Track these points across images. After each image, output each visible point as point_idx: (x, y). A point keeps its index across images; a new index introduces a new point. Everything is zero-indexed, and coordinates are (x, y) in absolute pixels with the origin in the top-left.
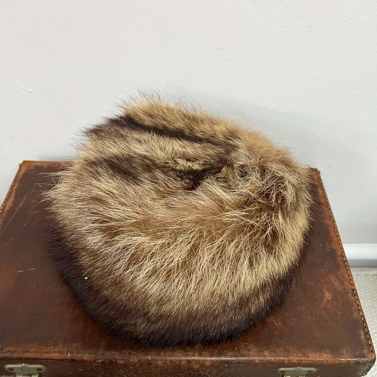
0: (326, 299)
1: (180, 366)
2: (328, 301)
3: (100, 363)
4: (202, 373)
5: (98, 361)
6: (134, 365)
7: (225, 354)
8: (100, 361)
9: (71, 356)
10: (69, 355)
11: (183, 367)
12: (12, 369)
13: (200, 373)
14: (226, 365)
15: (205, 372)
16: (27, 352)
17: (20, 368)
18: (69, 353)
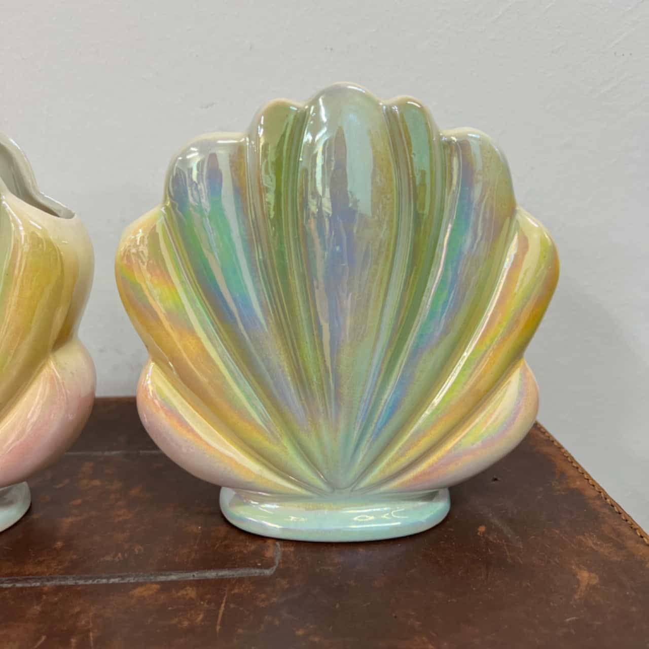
2: (592, 588)
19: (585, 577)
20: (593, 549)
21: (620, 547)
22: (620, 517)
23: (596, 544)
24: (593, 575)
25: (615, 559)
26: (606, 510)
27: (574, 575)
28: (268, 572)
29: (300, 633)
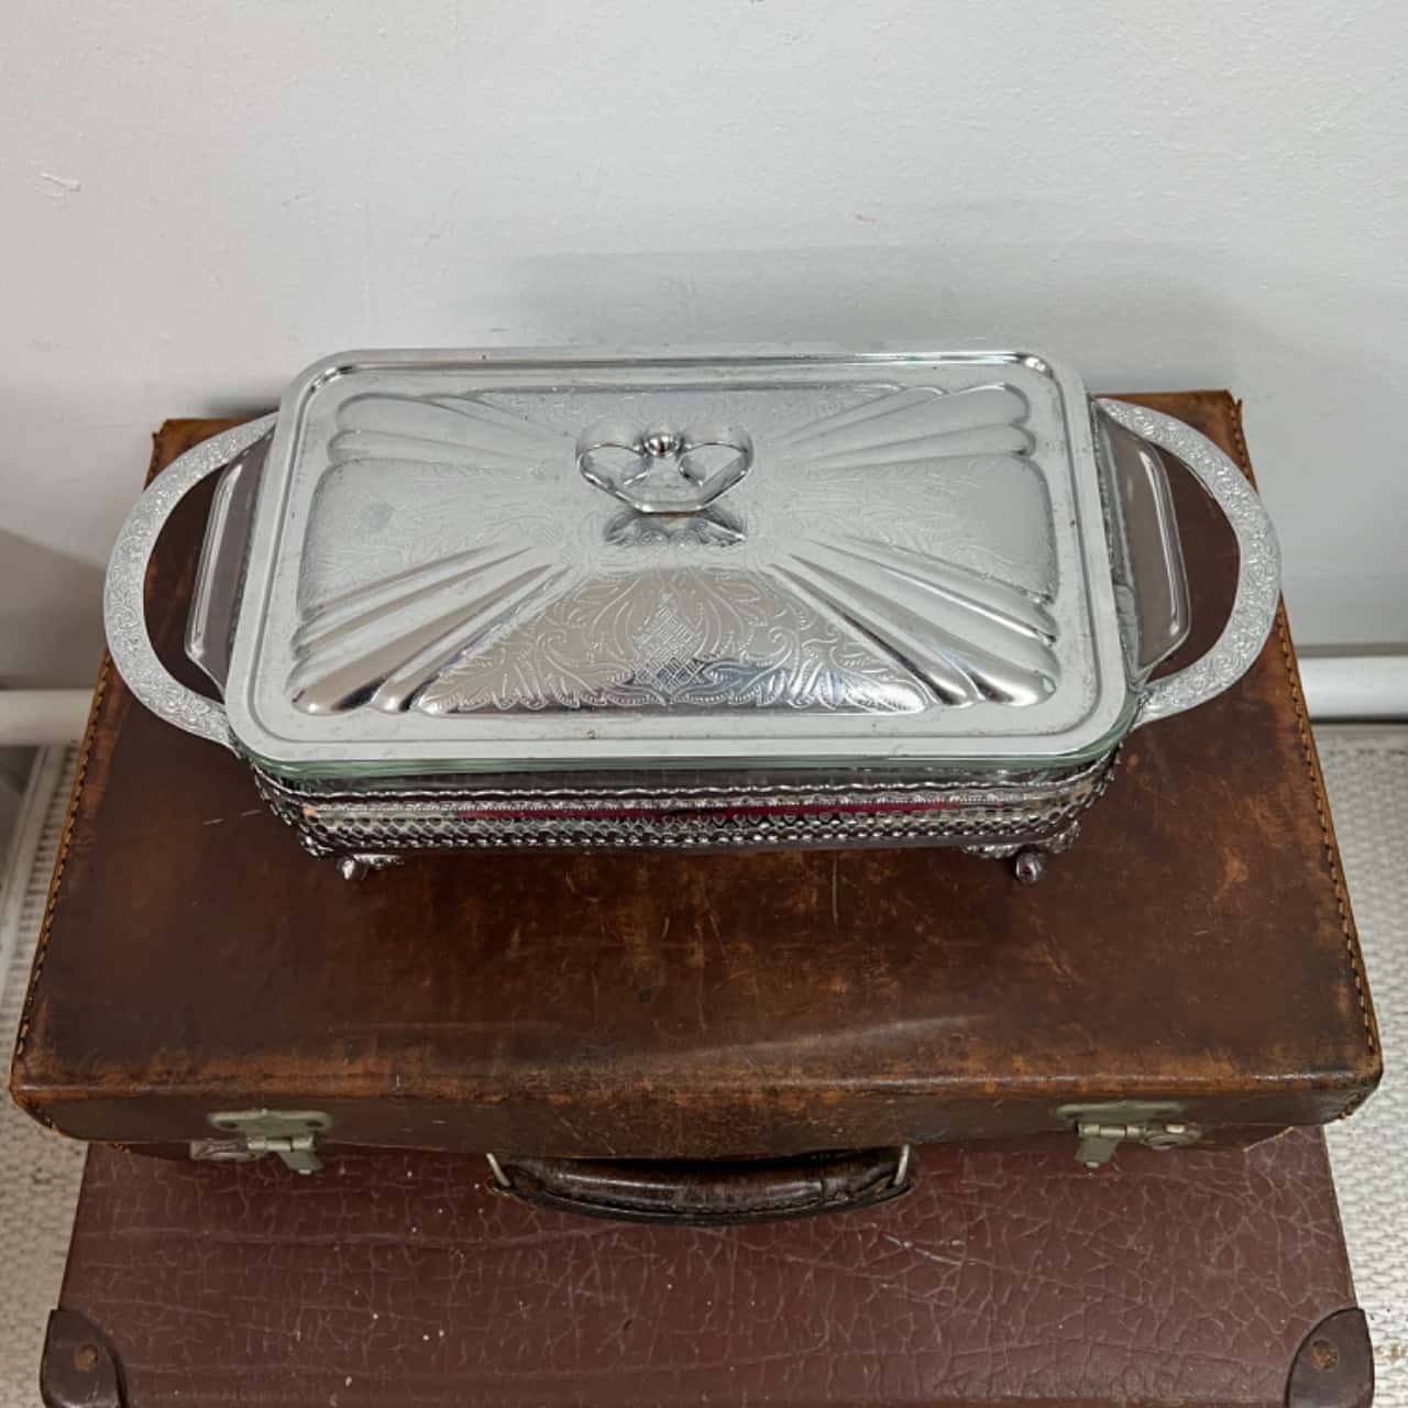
0: (1229, 879)
1: (745, 1107)
2: (1237, 888)
3: (497, 1103)
4: (814, 1122)
5: (489, 1098)
6: (601, 1106)
7: (887, 1069)
8: (495, 1099)
9: (407, 1085)
10: (398, 1084)
11: (753, 1109)
12: (232, 1125)
13: (810, 1124)
14: (891, 1102)
15: (825, 1119)
16: (272, 1076)
17: (257, 1122)
18: (398, 1079)
19: (1236, 868)
20: (1256, 825)
21: (1289, 826)
22: (1308, 771)
23: (1263, 816)
24: (1244, 867)
25: (1277, 846)
26: (1295, 757)
27: (1223, 863)
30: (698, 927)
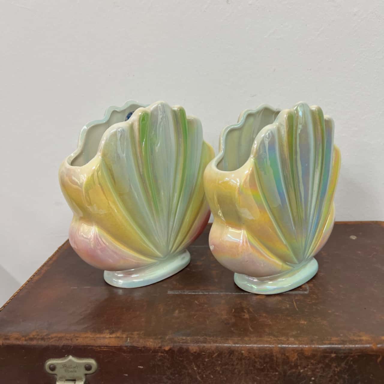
3: (167, 352)
4: (302, 371)
5: (164, 348)
6: (210, 355)
8: (167, 348)
9: (132, 342)
10: (129, 340)
11: (275, 359)
12: (53, 368)
13: (300, 372)
15: (306, 369)
17: (64, 366)
18: (129, 339)
28: (306, 292)
29: (330, 311)
30: (245, 311)
